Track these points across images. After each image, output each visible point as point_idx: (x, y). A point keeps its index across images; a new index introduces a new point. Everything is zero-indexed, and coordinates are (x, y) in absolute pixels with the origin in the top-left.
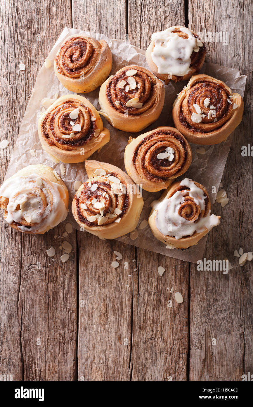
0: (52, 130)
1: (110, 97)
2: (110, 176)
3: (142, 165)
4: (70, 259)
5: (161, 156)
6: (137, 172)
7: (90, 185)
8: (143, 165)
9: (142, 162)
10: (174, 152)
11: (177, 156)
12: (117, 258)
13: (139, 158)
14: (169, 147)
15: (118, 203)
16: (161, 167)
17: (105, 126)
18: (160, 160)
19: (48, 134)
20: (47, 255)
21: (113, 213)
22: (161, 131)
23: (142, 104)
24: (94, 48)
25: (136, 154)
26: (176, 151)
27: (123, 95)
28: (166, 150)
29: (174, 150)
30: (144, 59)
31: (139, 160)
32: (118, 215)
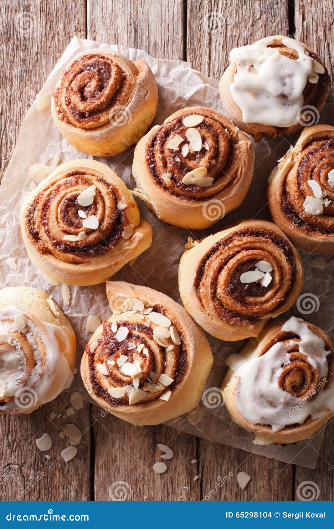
0: (45, 225)
1: (152, 166)
2: (152, 311)
3: (212, 294)
4: (79, 455)
5: (248, 277)
6: (203, 306)
7: (114, 328)
8: (214, 293)
9: (211, 288)
10: (271, 270)
11: (277, 278)
12: (163, 456)
13: (207, 280)
14: (262, 260)
15: (166, 363)
16: (247, 298)
17: (143, 217)
18: (245, 284)
19: (37, 233)
20: (37, 448)
21: (156, 383)
22: (248, 229)
23: (213, 179)
24: (124, 74)
25: (200, 272)
26: (276, 269)
27: (178, 162)
28: (257, 265)
29: (272, 266)
30: (216, 94)
31: (206, 284)
32: (166, 387)
